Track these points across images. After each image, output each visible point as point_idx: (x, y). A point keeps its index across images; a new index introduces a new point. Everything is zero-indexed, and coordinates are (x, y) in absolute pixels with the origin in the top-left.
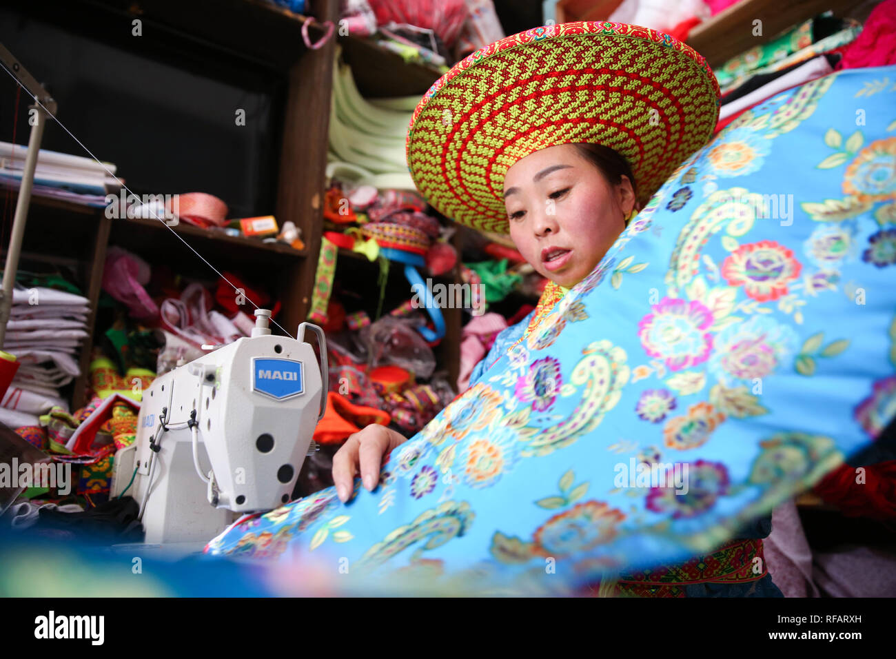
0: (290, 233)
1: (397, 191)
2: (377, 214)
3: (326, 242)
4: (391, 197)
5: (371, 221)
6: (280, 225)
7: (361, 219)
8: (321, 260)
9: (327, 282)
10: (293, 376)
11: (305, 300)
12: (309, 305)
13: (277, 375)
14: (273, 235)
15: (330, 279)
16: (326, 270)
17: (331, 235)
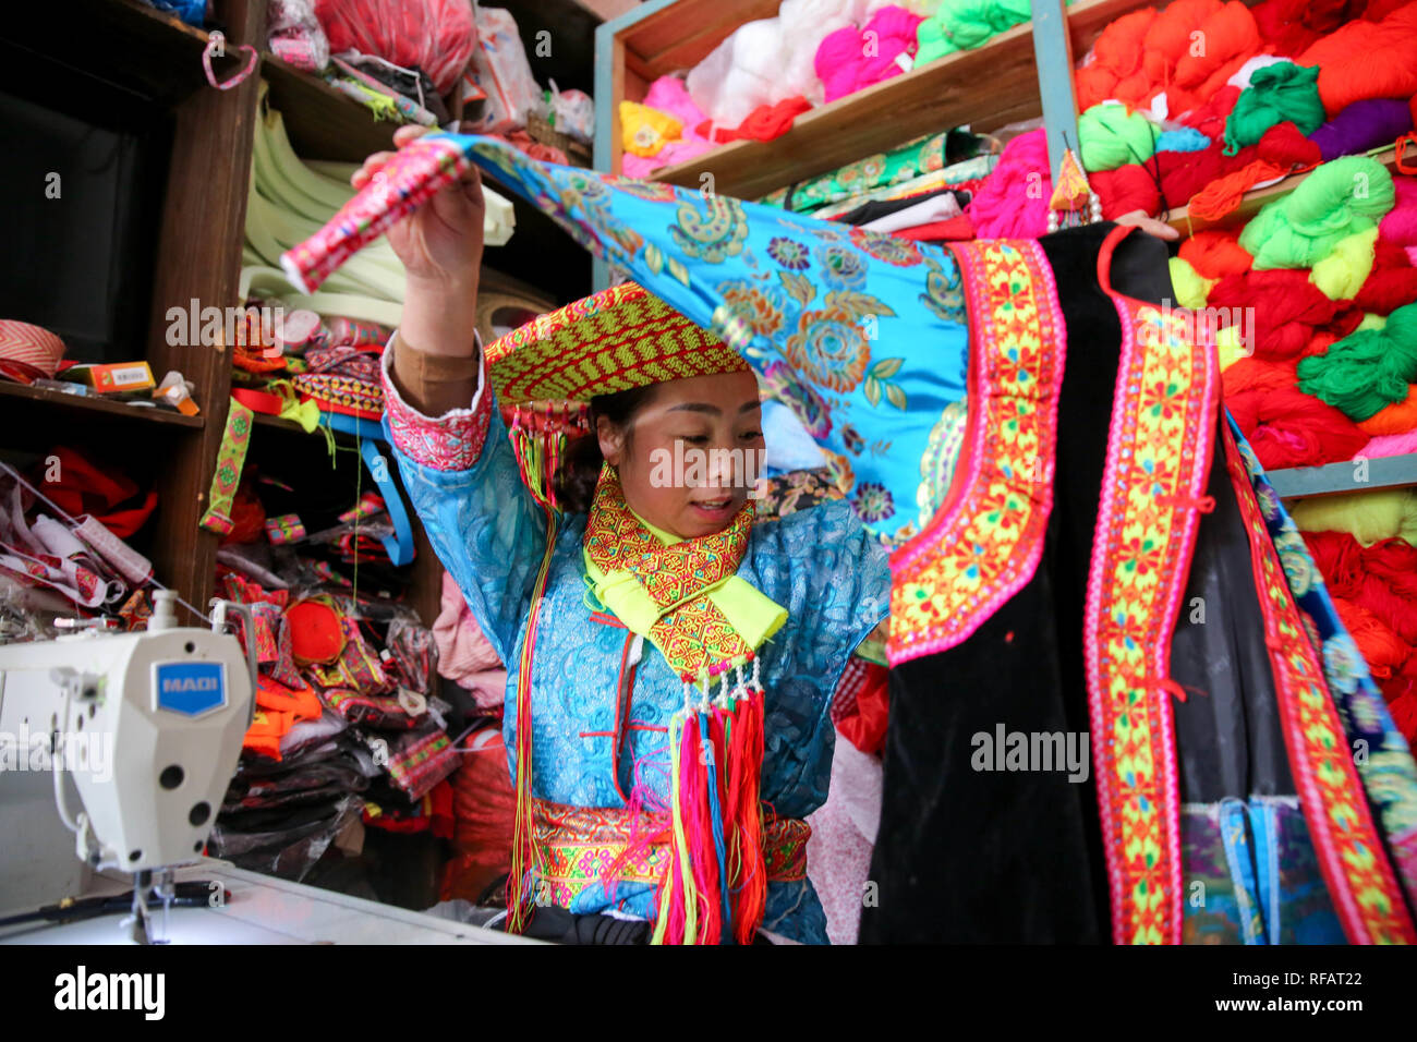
0: (176, 389)
1: (351, 321)
2: (320, 359)
3: (235, 406)
4: (343, 330)
5: (311, 371)
6: (159, 376)
7: (294, 365)
8: (227, 434)
9: (234, 469)
10: (211, 684)
11: (201, 497)
12: (205, 504)
13: (189, 684)
14: (146, 394)
15: (239, 464)
16: (233, 450)
17: (243, 392)
